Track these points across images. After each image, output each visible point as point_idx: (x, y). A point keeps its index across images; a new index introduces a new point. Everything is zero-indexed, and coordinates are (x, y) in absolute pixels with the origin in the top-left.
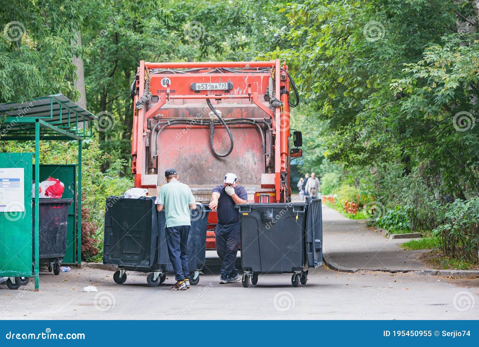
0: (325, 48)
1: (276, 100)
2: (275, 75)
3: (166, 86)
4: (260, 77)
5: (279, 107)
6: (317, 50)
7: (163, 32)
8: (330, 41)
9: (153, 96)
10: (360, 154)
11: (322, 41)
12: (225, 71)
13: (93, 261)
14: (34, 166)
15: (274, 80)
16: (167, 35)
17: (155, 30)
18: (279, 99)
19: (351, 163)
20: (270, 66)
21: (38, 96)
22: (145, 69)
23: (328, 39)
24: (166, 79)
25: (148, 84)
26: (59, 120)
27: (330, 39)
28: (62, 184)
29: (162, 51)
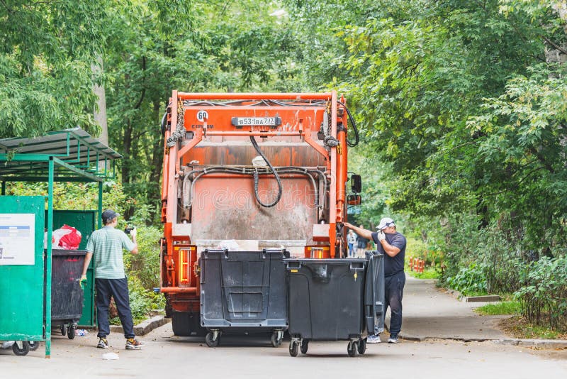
0: (390, 79)
1: (332, 138)
2: (330, 109)
3: (202, 120)
4: (313, 111)
5: (335, 146)
6: (381, 82)
7: (199, 57)
8: (396, 71)
9: (187, 132)
10: (429, 203)
11: (388, 71)
12: (272, 104)
13: (113, 324)
14: (46, 212)
15: (330, 115)
16: (203, 60)
17: (190, 54)
18: (335, 137)
19: (418, 213)
20: (325, 98)
21: (52, 130)
22: (178, 100)
23: (394, 69)
24: (203, 112)
25: (182, 118)
26: (76, 158)
27: (396, 68)
28: (79, 233)
29: (197, 79)
